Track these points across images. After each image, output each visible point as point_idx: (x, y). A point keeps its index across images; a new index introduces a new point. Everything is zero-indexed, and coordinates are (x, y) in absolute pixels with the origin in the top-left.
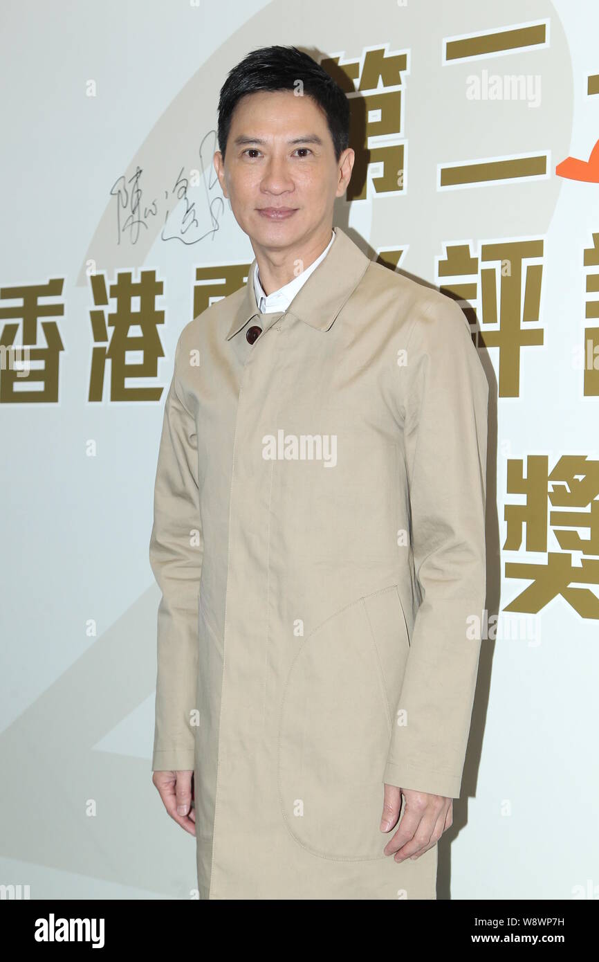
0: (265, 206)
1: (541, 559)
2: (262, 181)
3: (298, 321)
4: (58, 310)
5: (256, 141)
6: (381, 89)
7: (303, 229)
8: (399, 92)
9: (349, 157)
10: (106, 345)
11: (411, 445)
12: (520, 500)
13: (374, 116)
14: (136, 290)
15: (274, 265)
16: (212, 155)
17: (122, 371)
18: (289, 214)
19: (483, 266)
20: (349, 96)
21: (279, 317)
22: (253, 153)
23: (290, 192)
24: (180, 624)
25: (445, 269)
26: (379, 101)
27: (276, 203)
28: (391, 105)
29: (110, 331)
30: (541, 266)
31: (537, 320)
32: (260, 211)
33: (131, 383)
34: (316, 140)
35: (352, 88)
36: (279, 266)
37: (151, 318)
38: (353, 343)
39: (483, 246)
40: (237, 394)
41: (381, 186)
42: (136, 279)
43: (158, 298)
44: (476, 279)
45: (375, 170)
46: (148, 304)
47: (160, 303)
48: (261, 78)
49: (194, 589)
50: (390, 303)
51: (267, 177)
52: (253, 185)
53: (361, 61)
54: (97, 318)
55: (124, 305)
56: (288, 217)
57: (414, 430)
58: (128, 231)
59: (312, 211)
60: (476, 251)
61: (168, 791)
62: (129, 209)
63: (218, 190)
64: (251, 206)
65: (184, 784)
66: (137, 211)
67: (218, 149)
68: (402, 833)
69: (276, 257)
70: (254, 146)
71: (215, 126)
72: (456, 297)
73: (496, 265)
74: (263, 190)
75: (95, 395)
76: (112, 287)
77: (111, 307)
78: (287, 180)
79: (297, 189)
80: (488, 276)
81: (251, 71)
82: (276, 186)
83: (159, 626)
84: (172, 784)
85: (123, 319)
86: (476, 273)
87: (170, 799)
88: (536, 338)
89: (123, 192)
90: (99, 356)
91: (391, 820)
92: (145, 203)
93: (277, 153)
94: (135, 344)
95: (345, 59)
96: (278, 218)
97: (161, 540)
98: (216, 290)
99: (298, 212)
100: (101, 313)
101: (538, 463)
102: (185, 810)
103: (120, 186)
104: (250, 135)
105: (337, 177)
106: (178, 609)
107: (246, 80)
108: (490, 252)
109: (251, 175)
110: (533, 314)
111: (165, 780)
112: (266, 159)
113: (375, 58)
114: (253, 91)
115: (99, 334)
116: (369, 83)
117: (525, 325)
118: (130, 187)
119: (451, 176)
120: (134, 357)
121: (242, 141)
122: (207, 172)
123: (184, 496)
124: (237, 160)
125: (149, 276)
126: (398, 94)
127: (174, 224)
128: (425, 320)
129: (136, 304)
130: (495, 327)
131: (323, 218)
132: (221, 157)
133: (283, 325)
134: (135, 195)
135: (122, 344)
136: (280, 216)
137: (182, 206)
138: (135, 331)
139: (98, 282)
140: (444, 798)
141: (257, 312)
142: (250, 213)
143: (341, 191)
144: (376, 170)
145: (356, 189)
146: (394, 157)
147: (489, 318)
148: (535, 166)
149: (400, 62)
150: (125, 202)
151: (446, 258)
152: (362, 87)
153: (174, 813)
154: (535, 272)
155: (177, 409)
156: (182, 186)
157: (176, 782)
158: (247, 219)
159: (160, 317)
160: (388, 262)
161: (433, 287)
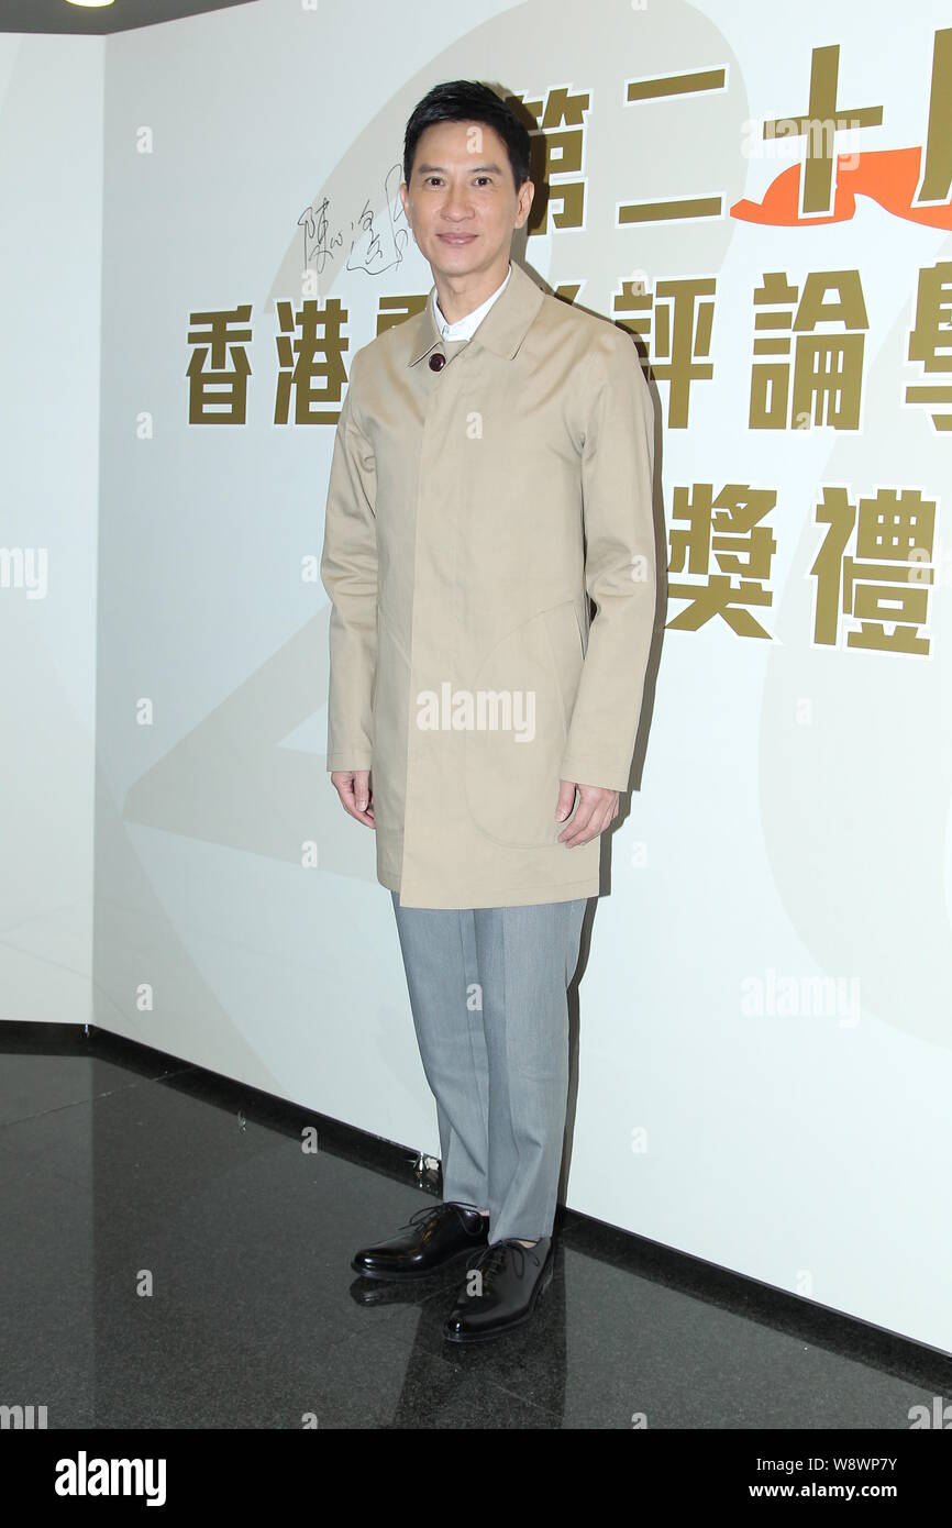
0: (445, 231)
1: (701, 580)
2: (443, 209)
3: (482, 349)
4: (246, 335)
5: (437, 170)
6: (563, 128)
7: (482, 256)
8: (581, 131)
9: (528, 192)
10: (292, 370)
11: (588, 471)
12: (685, 525)
13: (556, 154)
14: (321, 318)
15: (454, 292)
16: (398, 186)
17: (307, 395)
18: (468, 240)
19: (657, 301)
20: (532, 133)
21: (465, 345)
22: (436, 182)
23: (469, 218)
24: (353, 637)
25: (621, 304)
26: (561, 139)
27: (456, 228)
28: (573, 143)
29: (296, 356)
30: (713, 304)
31: (707, 355)
32: (439, 235)
33: (315, 407)
34: (496, 170)
35: (535, 126)
36: (459, 293)
37: (336, 345)
38: (537, 371)
39: (658, 283)
40: (422, 421)
41: (561, 221)
42: (322, 307)
43: (342, 326)
44: (650, 314)
45: (555, 206)
46: (333, 331)
47: (344, 331)
48: (444, 109)
49: (370, 604)
50: (570, 335)
51: (448, 205)
52: (434, 211)
53: (545, 100)
54: (283, 344)
55: (309, 332)
56: (467, 243)
57: (592, 456)
58: (314, 260)
59: (492, 238)
60: (651, 286)
61: (346, 789)
62: (315, 240)
63: (403, 221)
64: (432, 231)
65: (362, 783)
66: (323, 242)
67: (404, 181)
68: (576, 823)
69: (457, 283)
70: (436, 175)
71: (401, 159)
72: (630, 331)
73: (670, 301)
74: (444, 216)
75: (281, 417)
76: (297, 314)
77: (297, 334)
78: (466, 207)
79: (477, 216)
80: (662, 311)
81: (435, 102)
82: (456, 214)
83: (331, 639)
84: (350, 783)
85: (308, 345)
86: (651, 308)
87: (349, 797)
88: (706, 372)
89: (310, 222)
90: (284, 381)
91: (565, 812)
92: (331, 234)
93: (458, 181)
94: (319, 370)
95: (529, 97)
96: (457, 243)
97: (333, 557)
98: (399, 319)
99: (478, 238)
100: (288, 338)
101: (703, 490)
102: (364, 806)
103: (307, 217)
104: (433, 164)
105: (516, 208)
106: (353, 624)
107: (430, 111)
108: (664, 289)
109: (433, 203)
110: (703, 349)
111: (343, 781)
112: (447, 187)
113: (558, 97)
114: (436, 121)
115: (285, 359)
116: (552, 121)
117: (696, 360)
118: (316, 218)
119: (629, 214)
120: (319, 383)
121: (425, 169)
122: (392, 204)
123: (357, 516)
124: (420, 189)
125: (333, 305)
126: (580, 133)
127: (359, 255)
128: (605, 351)
129: (321, 331)
130: (667, 361)
131: (502, 247)
132: (405, 187)
133: (468, 352)
134: (322, 226)
135: (307, 369)
136: (461, 242)
137: (368, 237)
138: (320, 357)
139: (284, 309)
140: (615, 792)
141: (440, 340)
142: (431, 237)
143: (521, 221)
144: (557, 206)
145: (536, 221)
146: (574, 194)
147: (661, 352)
148: (710, 207)
149: (583, 102)
150: (312, 231)
151: (622, 294)
152: (545, 126)
153: (353, 809)
154: (707, 310)
155: (353, 433)
156: (367, 218)
157: (353, 781)
158: (428, 244)
159: (344, 344)
160: (565, 296)
161: (609, 320)
